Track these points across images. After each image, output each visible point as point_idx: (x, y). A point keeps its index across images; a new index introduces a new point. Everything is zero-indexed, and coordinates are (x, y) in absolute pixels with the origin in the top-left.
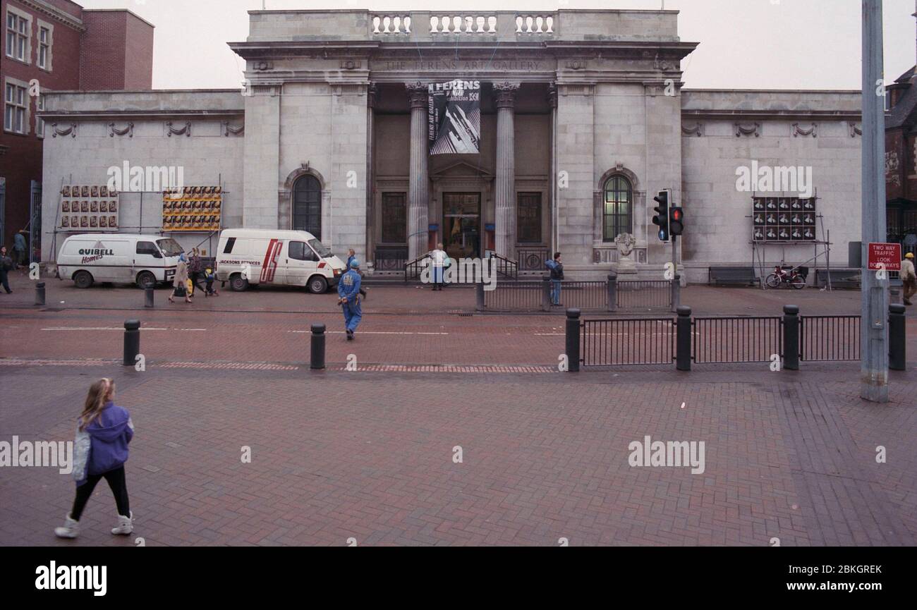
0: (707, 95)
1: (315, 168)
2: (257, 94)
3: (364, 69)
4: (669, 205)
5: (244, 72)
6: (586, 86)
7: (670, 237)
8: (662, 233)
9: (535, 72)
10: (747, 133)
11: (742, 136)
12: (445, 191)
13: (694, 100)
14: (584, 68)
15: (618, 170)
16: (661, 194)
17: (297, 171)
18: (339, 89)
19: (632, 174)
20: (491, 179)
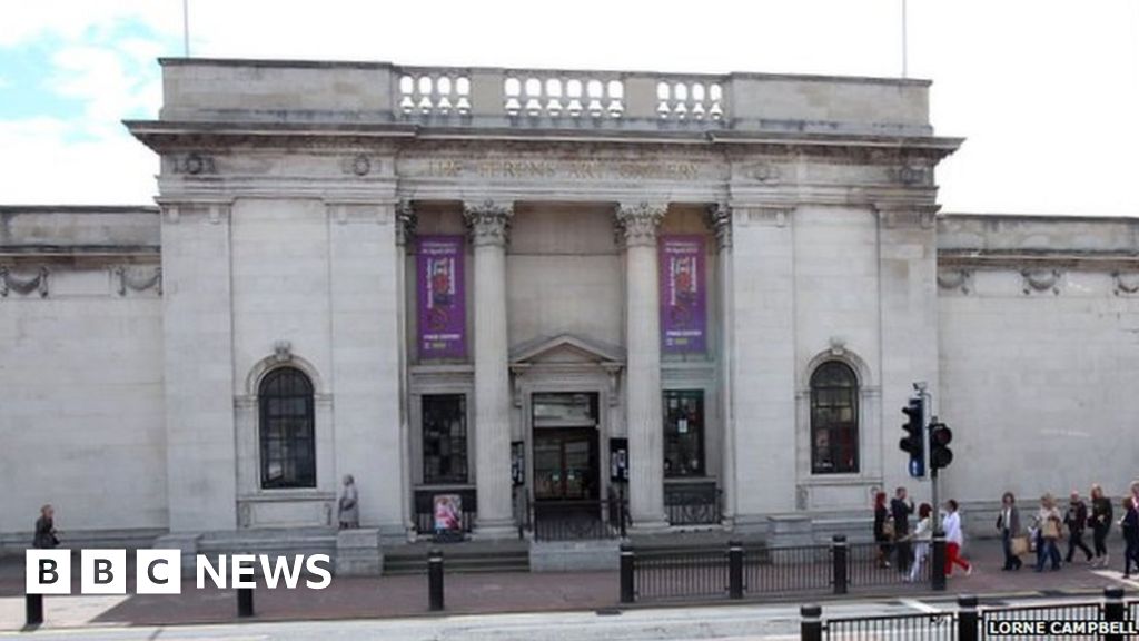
0: (977, 225)
1: (302, 355)
2: (183, 218)
3: (387, 172)
4: (927, 421)
5: (157, 177)
6: (780, 210)
7: (928, 470)
8: (915, 464)
9: (692, 186)
10: (1042, 287)
11: (1033, 292)
12: (536, 390)
13: (956, 233)
14: (777, 178)
15: (835, 353)
16: (913, 402)
17: (266, 360)
18: (342, 211)
19: (856, 357)
20: (617, 369)
